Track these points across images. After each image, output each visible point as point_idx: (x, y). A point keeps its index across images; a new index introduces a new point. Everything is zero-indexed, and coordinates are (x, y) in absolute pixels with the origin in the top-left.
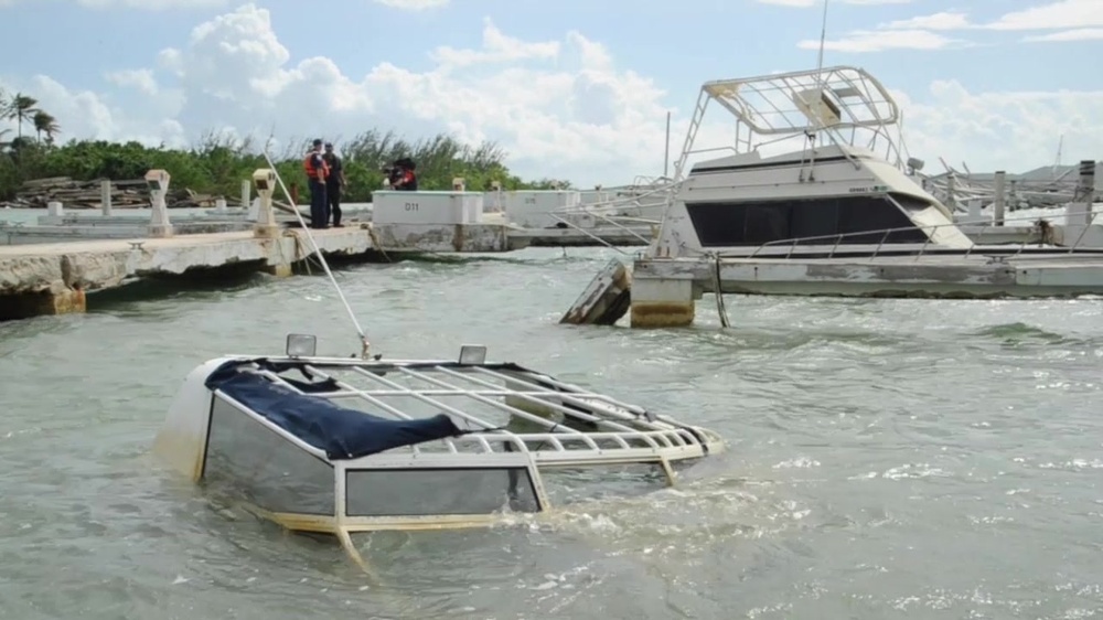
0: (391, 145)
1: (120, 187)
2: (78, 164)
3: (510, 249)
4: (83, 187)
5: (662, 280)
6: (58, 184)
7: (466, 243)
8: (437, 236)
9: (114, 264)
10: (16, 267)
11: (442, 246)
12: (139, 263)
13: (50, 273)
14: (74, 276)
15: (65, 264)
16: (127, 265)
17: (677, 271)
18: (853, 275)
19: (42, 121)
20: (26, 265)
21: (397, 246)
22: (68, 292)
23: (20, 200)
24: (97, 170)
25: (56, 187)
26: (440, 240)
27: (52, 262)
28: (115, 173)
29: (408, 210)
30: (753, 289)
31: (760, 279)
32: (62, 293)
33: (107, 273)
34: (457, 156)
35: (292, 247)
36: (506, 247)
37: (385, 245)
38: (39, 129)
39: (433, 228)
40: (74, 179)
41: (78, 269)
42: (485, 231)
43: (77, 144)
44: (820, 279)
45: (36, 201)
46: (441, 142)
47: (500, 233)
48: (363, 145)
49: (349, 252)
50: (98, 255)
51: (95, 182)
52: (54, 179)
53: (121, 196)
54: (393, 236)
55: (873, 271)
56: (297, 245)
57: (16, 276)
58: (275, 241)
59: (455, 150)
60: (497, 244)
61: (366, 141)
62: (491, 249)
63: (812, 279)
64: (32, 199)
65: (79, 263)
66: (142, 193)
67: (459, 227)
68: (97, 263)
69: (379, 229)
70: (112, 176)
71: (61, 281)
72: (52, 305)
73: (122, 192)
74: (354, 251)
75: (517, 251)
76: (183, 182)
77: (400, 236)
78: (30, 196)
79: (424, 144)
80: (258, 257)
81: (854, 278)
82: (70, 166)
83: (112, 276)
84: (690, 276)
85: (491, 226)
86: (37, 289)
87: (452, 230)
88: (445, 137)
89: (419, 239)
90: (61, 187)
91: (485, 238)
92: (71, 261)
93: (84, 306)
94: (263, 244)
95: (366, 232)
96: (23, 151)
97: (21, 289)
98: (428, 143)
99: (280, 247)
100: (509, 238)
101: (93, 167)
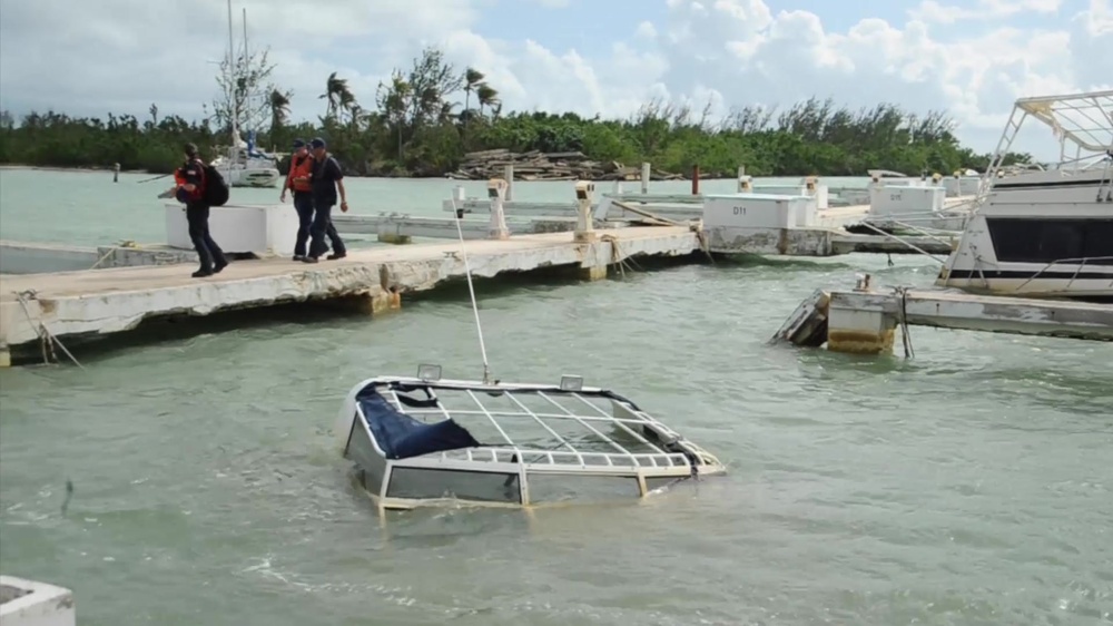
0: (831, 115)
1: (551, 160)
2: (515, 136)
3: (834, 253)
4: (518, 159)
5: (856, 311)
6: (496, 156)
7: (790, 246)
8: (763, 239)
9: (428, 270)
10: (341, 275)
11: (768, 248)
12: (452, 269)
13: (369, 279)
14: (391, 282)
15: (383, 272)
16: (439, 271)
17: (868, 303)
18: (1026, 315)
19: (486, 95)
20: (349, 273)
21: (725, 247)
22: (385, 295)
23: (461, 171)
24: (531, 142)
25: (493, 159)
26: (765, 243)
27: (372, 271)
28: (548, 145)
29: (735, 213)
30: (939, 323)
31: (941, 314)
32: (379, 296)
33: (421, 278)
34: (903, 125)
35: (609, 251)
36: (829, 251)
37: (715, 247)
38: (482, 103)
39: (758, 231)
40: (511, 151)
41: (395, 275)
42: (809, 236)
43: (516, 116)
44: (995, 317)
45: (475, 172)
46: (884, 112)
47: (823, 238)
48: (802, 115)
49: (672, 254)
50: (415, 264)
51: (530, 154)
52: (493, 151)
53: (552, 168)
54: (721, 239)
55: (1044, 313)
56: (614, 249)
57: (341, 283)
58: (590, 245)
59: (898, 120)
60: (820, 249)
61: (807, 110)
62: (814, 254)
63: (988, 317)
64: (472, 170)
65: (395, 271)
66: (572, 166)
67: (784, 231)
68: (412, 270)
69: (708, 231)
70: (545, 149)
71: (379, 286)
72: (371, 306)
73: (553, 165)
74: (678, 253)
75: (842, 256)
76: (611, 154)
77: (729, 238)
78: (470, 168)
79: (866, 114)
80: (571, 261)
81: (1027, 318)
82: (507, 138)
83: (426, 281)
84: (880, 308)
85: (815, 231)
86: (358, 293)
87: (777, 233)
88: (887, 107)
89: (746, 241)
90: (498, 159)
91: (809, 243)
92: (389, 269)
93: (399, 305)
94: (578, 249)
95: (694, 234)
96: (468, 123)
97: (344, 293)
98: (870, 114)
99: (595, 252)
100: (833, 242)
101: (529, 140)
